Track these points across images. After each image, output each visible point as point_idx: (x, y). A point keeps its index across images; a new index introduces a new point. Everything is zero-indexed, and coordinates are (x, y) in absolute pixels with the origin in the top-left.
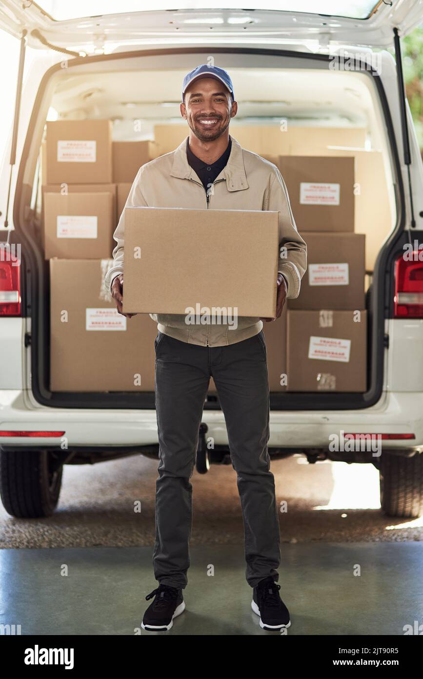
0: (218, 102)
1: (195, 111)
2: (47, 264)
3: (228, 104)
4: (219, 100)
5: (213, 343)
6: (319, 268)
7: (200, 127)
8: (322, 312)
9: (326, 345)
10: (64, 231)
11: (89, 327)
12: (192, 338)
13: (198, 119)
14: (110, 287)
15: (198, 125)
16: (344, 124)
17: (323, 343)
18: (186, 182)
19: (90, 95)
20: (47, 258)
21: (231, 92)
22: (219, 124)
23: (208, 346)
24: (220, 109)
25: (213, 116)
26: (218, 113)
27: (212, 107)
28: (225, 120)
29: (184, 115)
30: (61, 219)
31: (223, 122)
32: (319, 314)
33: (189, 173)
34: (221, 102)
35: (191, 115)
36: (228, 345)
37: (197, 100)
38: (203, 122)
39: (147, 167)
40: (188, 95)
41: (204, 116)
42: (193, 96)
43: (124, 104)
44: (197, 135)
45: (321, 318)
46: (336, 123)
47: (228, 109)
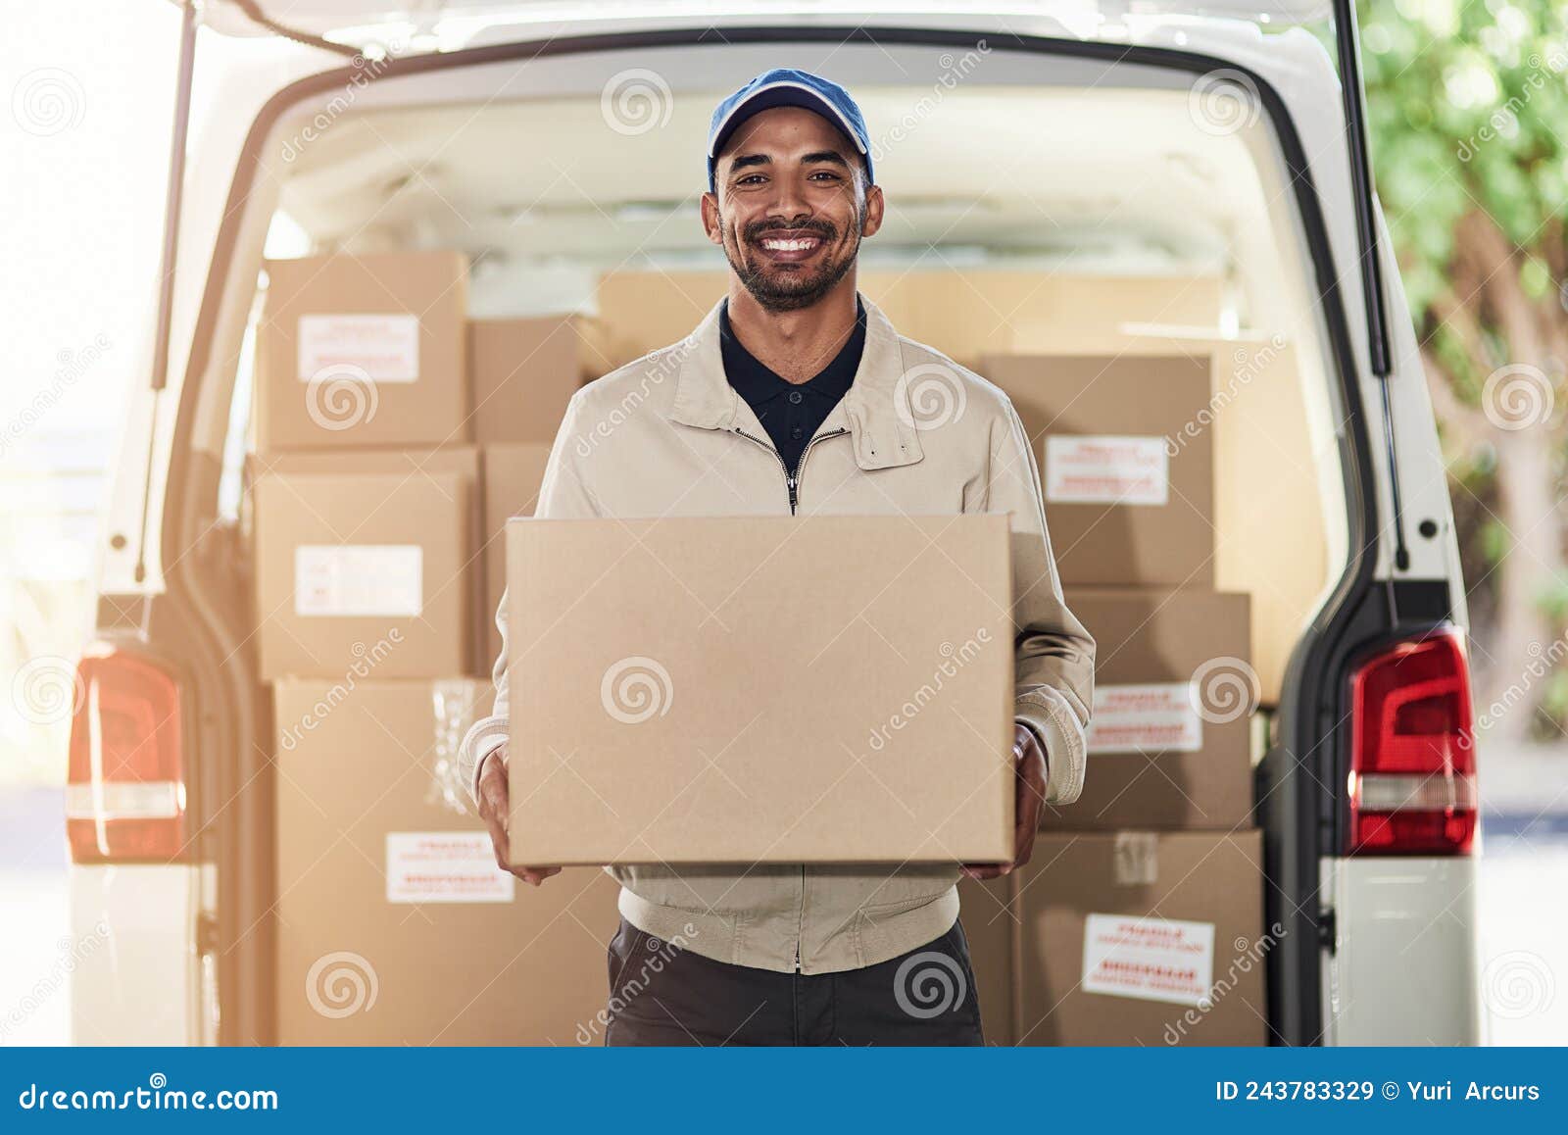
0: (819, 184)
1: (748, 211)
2: (264, 696)
3: (851, 189)
4: (824, 176)
5: (815, 960)
6: (1111, 698)
7: (766, 263)
8: (1123, 838)
9: (1137, 943)
10: (318, 592)
11: (397, 891)
12: (746, 947)
13: (757, 236)
14: (473, 781)
15: (757, 256)
16: (1154, 263)
17: (1126, 935)
18: (720, 440)
19: (401, 182)
20: (266, 674)
21: (864, 152)
22: (824, 252)
23: (798, 970)
24: (828, 205)
25: (805, 224)
26: (818, 216)
27: (800, 199)
28: (844, 242)
29: (714, 231)
30: (308, 558)
31: (836, 245)
32: (1112, 843)
33: (732, 411)
34: (832, 183)
35: (733, 226)
36: (862, 966)
37: (754, 175)
38: (773, 245)
39: (593, 392)
40: (726, 164)
41: (775, 227)
42: (740, 163)
43: (507, 211)
44: (753, 287)
45: (1120, 857)
46: (1130, 261)
47: (853, 204)
